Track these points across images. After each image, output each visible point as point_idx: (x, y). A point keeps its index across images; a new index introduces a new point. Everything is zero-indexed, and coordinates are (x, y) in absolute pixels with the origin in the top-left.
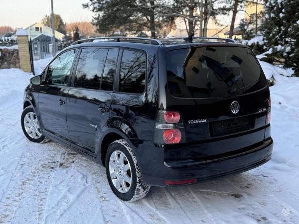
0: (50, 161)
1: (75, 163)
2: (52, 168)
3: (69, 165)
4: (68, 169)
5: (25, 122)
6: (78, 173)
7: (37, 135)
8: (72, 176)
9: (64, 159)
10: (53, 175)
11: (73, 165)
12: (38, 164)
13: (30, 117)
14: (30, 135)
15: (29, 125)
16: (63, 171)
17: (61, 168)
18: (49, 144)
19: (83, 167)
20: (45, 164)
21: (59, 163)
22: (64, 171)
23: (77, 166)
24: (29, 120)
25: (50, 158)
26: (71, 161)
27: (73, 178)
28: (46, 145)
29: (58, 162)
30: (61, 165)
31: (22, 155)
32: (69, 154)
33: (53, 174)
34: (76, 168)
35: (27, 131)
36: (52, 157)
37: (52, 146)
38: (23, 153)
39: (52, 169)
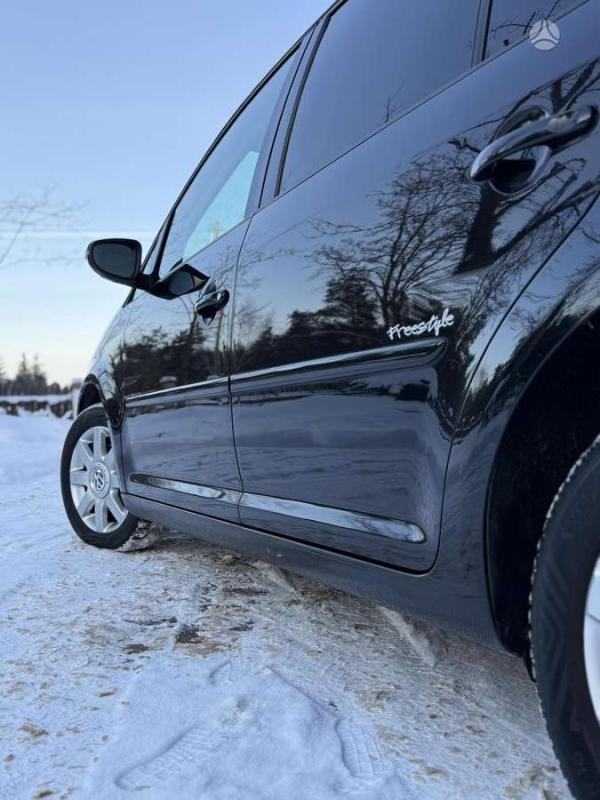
0: (138, 615)
1: (256, 628)
2: (138, 648)
3: (227, 640)
4: (218, 658)
5: (73, 469)
6: (277, 689)
7: (111, 518)
8: (242, 704)
9: (204, 608)
10: (128, 692)
11: (245, 639)
12: (74, 623)
13: (91, 446)
14: (85, 520)
15: (85, 478)
16: (189, 666)
17: (182, 651)
18: (153, 555)
19: (301, 654)
20: (105, 627)
21: (177, 627)
22: (196, 666)
23: (270, 647)
24: (89, 461)
25: (141, 602)
26: (237, 620)
27: (245, 716)
28: (140, 558)
29: (173, 620)
30: (187, 636)
31: (21, 586)
32: (229, 592)
33: (129, 684)
34: (265, 655)
35: (77, 502)
36: (151, 598)
37: (161, 562)
38: (30, 578)
39: (135, 656)
